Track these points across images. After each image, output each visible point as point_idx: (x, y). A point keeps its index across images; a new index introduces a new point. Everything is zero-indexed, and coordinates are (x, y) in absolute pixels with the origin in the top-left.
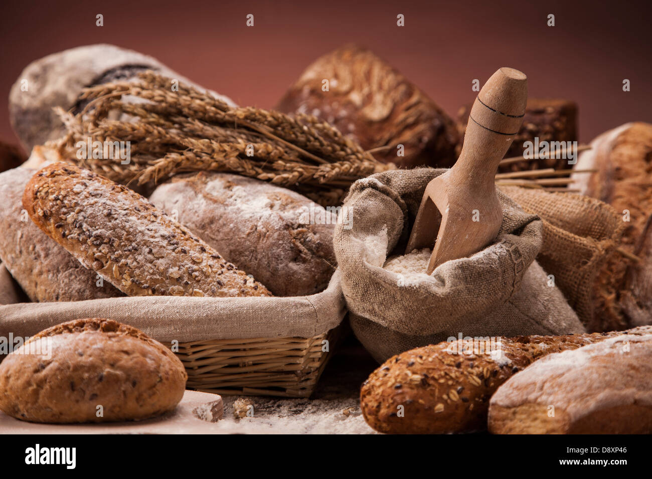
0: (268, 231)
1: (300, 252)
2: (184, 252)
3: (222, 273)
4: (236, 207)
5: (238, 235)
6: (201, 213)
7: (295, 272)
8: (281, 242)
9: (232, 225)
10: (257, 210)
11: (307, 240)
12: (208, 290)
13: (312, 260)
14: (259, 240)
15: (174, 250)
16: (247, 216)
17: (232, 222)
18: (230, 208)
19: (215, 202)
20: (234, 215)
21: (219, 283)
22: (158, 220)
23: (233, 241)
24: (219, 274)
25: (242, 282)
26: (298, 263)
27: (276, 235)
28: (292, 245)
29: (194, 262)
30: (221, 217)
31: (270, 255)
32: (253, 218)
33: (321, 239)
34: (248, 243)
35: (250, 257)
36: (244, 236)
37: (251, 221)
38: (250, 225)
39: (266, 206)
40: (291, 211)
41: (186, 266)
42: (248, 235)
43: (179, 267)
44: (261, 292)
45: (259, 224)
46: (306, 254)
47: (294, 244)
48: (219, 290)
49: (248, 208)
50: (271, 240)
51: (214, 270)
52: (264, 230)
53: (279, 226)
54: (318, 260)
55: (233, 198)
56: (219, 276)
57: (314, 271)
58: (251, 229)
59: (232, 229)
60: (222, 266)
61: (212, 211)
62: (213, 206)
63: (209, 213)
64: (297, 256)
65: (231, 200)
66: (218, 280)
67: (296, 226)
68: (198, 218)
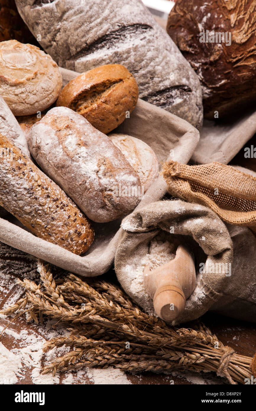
0: (91, 188)
1: (106, 205)
2: (36, 198)
3: (56, 212)
4: (78, 164)
5: (75, 182)
6: (58, 158)
7: (101, 215)
8: (96, 198)
9: (73, 175)
10: (89, 171)
11: (112, 200)
12: (45, 221)
13: (112, 210)
14: (85, 190)
15: (30, 197)
16: (83, 173)
17: (73, 173)
18: (75, 163)
19: (68, 155)
20: (76, 169)
21: (52, 218)
22: (25, 177)
23: (71, 184)
24: (54, 213)
25: (67, 217)
26: (104, 210)
27: (94, 193)
28: (102, 201)
29: (40, 205)
30: (68, 167)
31: (88, 202)
32: (86, 175)
33: (120, 202)
34: (79, 189)
35: (79, 197)
36: (78, 184)
37: (84, 177)
38: (83, 179)
39: (95, 171)
40: (108, 179)
41: (35, 207)
42: (80, 185)
43: (31, 206)
44: (77, 223)
45: (88, 181)
46: (109, 207)
47: (103, 201)
48: (52, 222)
49: (85, 167)
50: (91, 195)
51: (52, 210)
52: (89, 186)
53: (97, 188)
54: (116, 211)
55: (79, 155)
56: (54, 214)
57: (112, 216)
58: (83, 182)
59: (72, 177)
60: (57, 207)
61: (65, 160)
62: (66, 157)
63: (63, 161)
64: (104, 206)
65: (77, 157)
66: (52, 216)
67: (108, 189)
68: (56, 161)
